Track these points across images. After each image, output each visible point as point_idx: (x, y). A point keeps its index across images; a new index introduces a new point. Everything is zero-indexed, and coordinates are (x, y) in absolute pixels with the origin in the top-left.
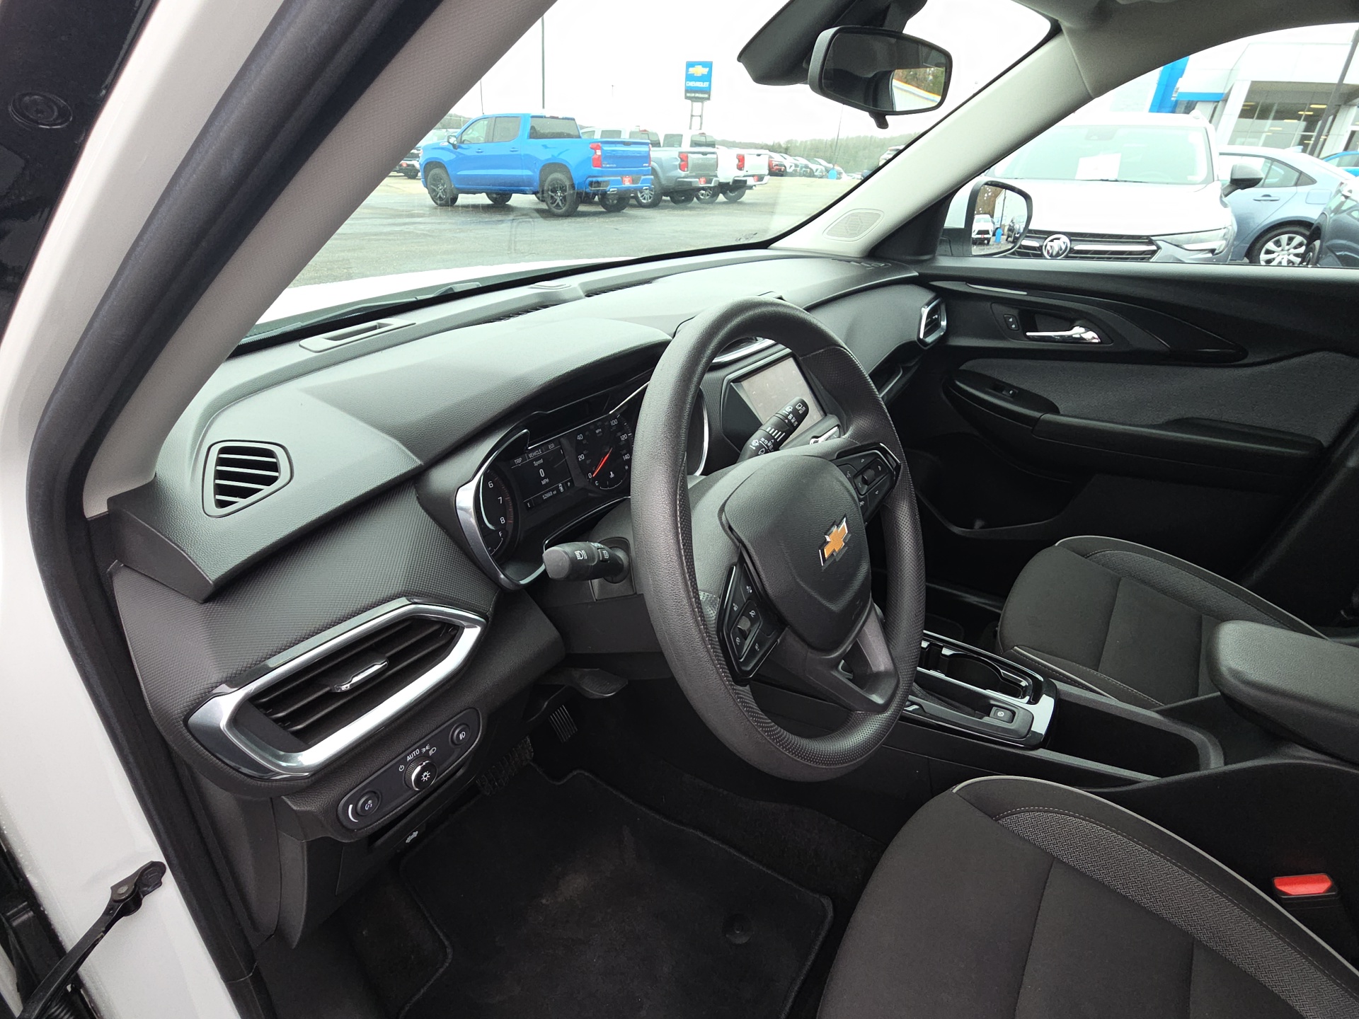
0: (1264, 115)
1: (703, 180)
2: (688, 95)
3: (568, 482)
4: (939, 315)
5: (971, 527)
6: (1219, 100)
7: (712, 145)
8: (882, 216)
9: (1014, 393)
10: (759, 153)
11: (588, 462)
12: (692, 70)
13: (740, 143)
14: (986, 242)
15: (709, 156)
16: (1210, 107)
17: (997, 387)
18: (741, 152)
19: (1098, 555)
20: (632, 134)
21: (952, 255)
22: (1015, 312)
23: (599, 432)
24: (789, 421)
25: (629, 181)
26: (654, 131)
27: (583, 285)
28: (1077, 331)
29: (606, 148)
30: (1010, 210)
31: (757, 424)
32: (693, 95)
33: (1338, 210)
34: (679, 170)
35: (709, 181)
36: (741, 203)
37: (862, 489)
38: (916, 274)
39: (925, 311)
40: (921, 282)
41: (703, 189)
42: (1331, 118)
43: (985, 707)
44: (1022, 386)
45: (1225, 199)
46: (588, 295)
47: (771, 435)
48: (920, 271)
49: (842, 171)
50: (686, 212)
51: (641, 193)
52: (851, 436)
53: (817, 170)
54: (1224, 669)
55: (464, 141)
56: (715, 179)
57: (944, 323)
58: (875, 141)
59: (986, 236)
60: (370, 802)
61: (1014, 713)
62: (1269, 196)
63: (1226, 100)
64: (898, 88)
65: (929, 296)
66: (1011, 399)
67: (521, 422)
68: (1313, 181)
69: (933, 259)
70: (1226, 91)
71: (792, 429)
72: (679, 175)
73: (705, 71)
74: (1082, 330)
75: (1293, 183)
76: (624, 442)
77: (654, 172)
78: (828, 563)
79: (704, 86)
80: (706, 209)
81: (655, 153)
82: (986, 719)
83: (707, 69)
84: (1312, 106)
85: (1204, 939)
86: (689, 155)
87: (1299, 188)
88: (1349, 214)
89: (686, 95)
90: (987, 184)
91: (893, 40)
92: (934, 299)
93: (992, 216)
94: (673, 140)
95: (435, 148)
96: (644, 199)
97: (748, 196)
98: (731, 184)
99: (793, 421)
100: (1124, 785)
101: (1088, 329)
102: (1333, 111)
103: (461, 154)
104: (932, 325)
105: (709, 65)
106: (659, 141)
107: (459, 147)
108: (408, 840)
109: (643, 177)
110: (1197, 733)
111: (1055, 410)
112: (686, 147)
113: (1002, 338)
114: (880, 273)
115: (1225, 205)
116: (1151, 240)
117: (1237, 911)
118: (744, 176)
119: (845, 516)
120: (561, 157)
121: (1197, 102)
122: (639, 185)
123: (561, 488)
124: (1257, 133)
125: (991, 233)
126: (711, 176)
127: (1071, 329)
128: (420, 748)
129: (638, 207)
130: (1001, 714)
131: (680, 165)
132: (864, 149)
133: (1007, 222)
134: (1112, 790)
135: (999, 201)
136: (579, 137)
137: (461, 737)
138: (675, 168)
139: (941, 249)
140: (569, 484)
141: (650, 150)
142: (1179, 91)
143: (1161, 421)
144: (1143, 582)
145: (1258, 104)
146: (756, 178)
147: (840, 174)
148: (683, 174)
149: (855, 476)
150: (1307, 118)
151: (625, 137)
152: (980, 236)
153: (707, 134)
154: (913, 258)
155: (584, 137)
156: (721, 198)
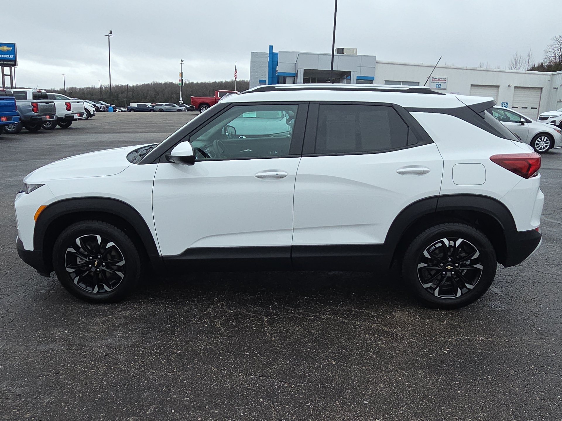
1: (48, 117)
10: (79, 101)
15: (50, 104)
16: (292, 79)
18: (69, 101)
25: (5, 119)
34: (33, 112)
35: (51, 117)
36: (70, 128)
41: (49, 121)
53: (101, 107)
56: (55, 116)
63: (297, 76)
72: (32, 115)
77: (18, 114)
79: (11, 57)
81: (18, 103)
83: (12, 48)
96: (10, 128)
97: (74, 125)
98: (64, 118)
105: (13, 46)
109: (14, 117)
118: (72, 114)
122: (12, 121)
126: (53, 114)
129: (6, 133)
131: (33, 109)
138: (30, 111)
141: (15, 101)
142: (278, 72)
146: (78, 115)
148: (35, 114)
153: (40, 91)
156: (58, 126)
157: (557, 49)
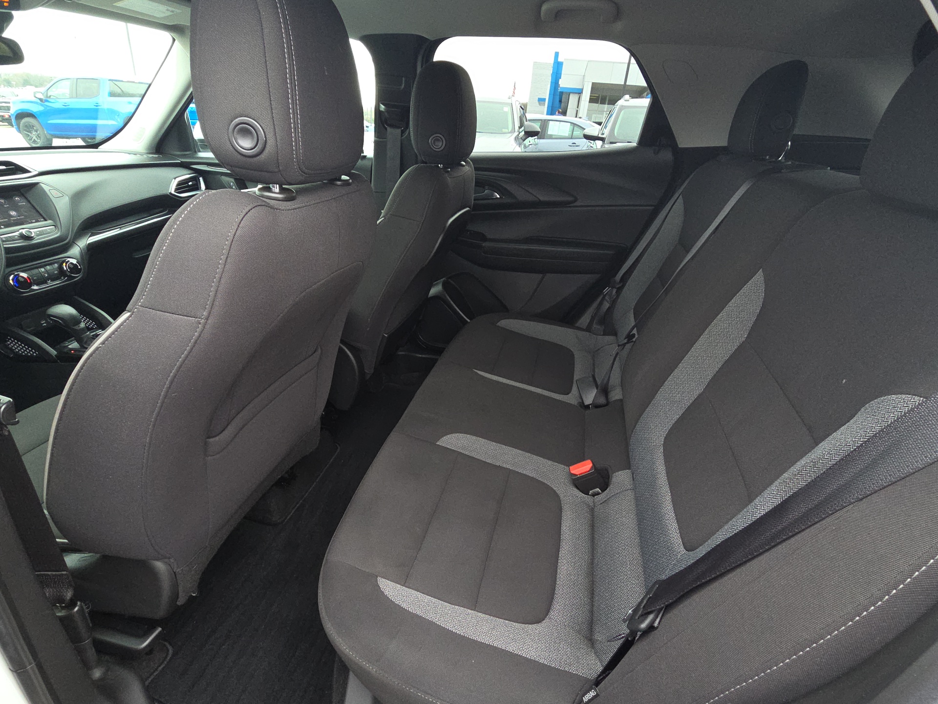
0: (603, 102)
4: (198, 183)
6: (579, 92)
38: (179, 161)
39: (176, 180)
40: (185, 166)
48: (182, 160)
55: (50, 97)
62: (575, 144)
69: (193, 154)
95: (23, 102)
103: (49, 106)
104: (190, 188)
107: (46, 101)
121: (571, 93)
142: (561, 86)
145: (598, 97)
154: (180, 153)
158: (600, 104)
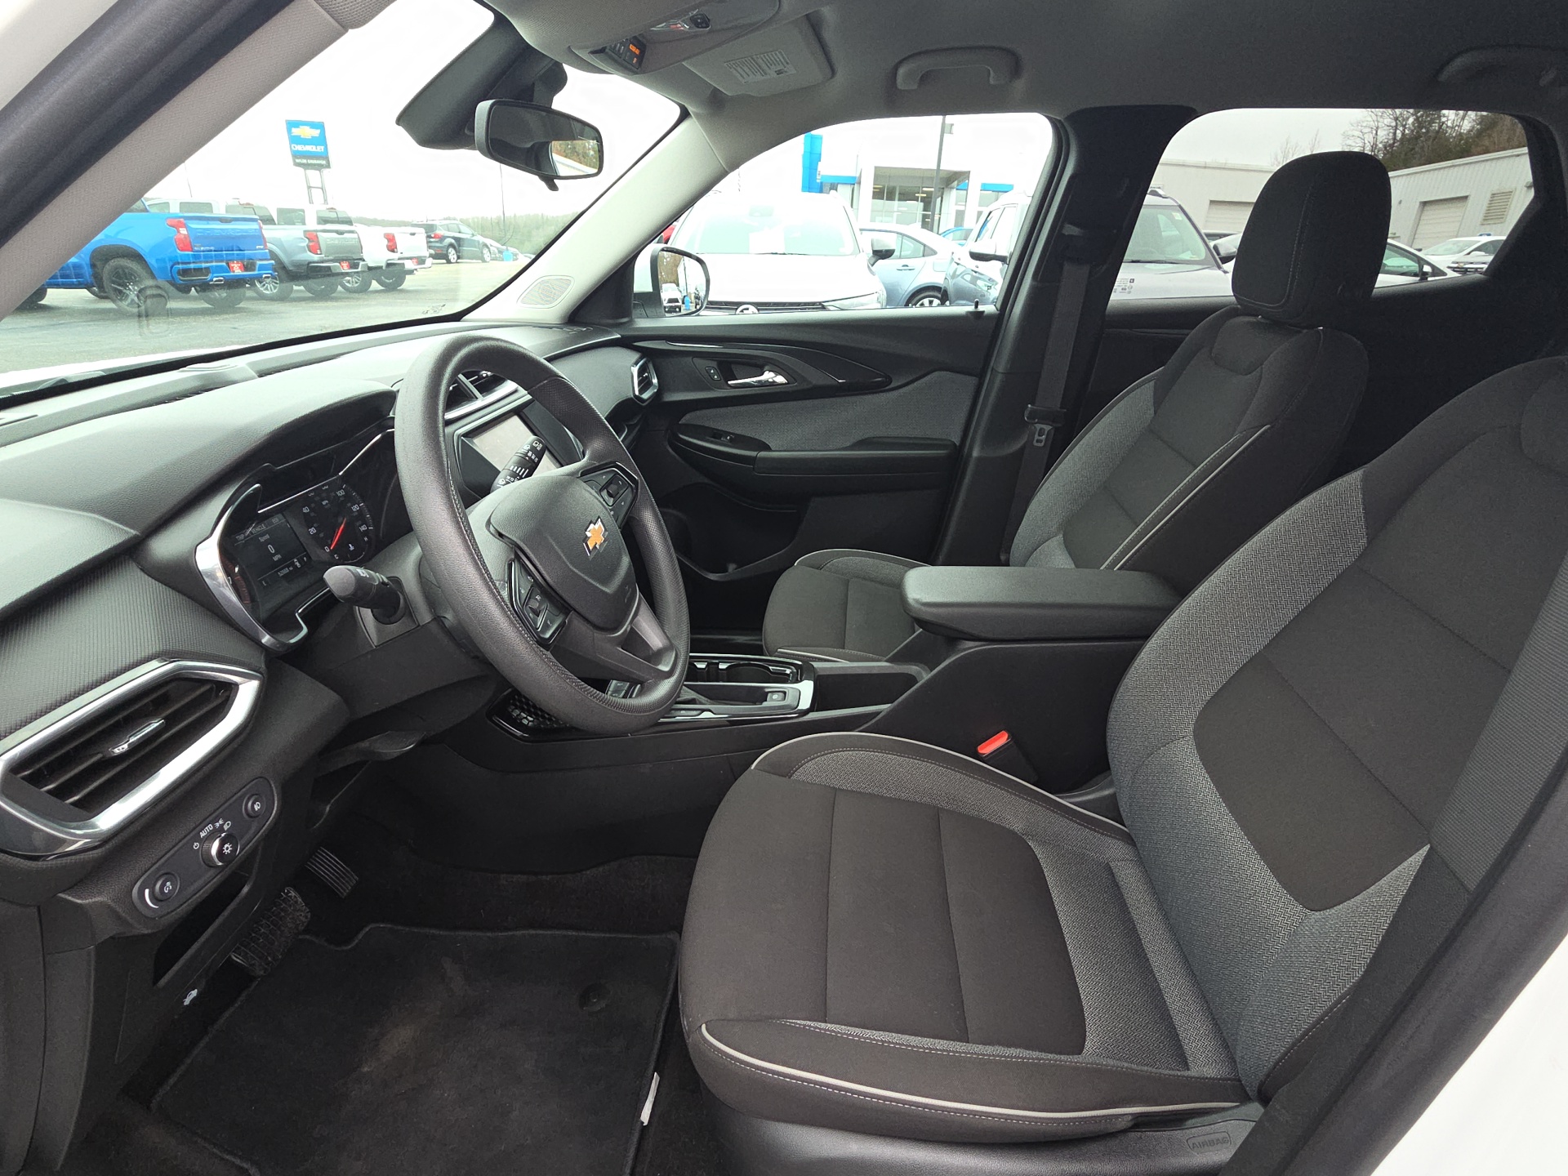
0: (891, 198)
1: (345, 264)
2: (298, 161)
3: (304, 556)
4: (649, 373)
5: (725, 570)
6: (854, 182)
7: (349, 222)
8: (572, 283)
9: (731, 438)
10: (413, 232)
11: (322, 535)
12: (296, 132)
13: (383, 220)
14: (677, 310)
15: (346, 235)
16: (849, 189)
17: (716, 435)
18: (389, 230)
19: (828, 565)
20: (229, 209)
21: (648, 317)
22: (714, 364)
23: (327, 504)
24: (530, 458)
25: (240, 268)
26: (261, 205)
27: (252, 365)
28: (768, 376)
29: (194, 225)
30: (691, 276)
31: (498, 472)
32: (304, 161)
33: (954, 276)
34: (309, 253)
35: (355, 266)
36: (402, 291)
37: (609, 501)
38: (619, 336)
39: (635, 370)
40: (626, 343)
41: (348, 274)
42: (939, 200)
43: (762, 696)
44: (737, 432)
45: (873, 268)
46: (260, 376)
47: (515, 472)
48: (623, 334)
49: (517, 251)
50: (329, 304)
51: (261, 283)
52: (590, 459)
54: (911, 601)
56: (361, 263)
57: (655, 381)
58: (547, 219)
59: (677, 304)
60: (168, 884)
61: (785, 693)
62: (907, 266)
63: (859, 183)
64: (560, 163)
65: (635, 356)
66: (729, 444)
67: (249, 478)
68: (935, 253)
69: (631, 321)
70: (858, 175)
71: (534, 465)
72: (310, 259)
73: (316, 133)
74: (772, 374)
75: (921, 254)
76: (356, 513)
77: (273, 255)
78: (594, 553)
79: (318, 150)
80: (358, 299)
81: (269, 232)
82: (765, 704)
83: (318, 131)
84: (925, 189)
85: (944, 804)
86: (319, 234)
87: (925, 258)
88: (962, 278)
89: (294, 161)
90: (663, 250)
91: (544, 114)
92: (641, 358)
93: (678, 285)
94: (290, 217)
96: (267, 289)
97: (409, 282)
98: (384, 268)
99: (533, 457)
100: (875, 717)
101: (777, 373)
102: (940, 193)
104: (645, 384)
105: (320, 126)
106: (271, 216)
108: (187, 1002)
109: (259, 263)
110: (914, 667)
111: (767, 448)
112: (312, 224)
113: (709, 389)
114: (584, 336)
115: (873, 273)
116: (823, 306)
117: (958, 775)
118: (399, 259)
119: (599, 517)
120: (119, 237)
121: (838, 183)
122: (256, 272)
123: (298, 564)
124: (890, 213)
125: (680, 301)
126: (357, 259)
127: (762, 374)
128: (213, 822)
129: (258, 300)
130: (775, 696)
131: (307, 246)
132: (538, 228)
133: (692, 290)
134: (866, 725)
135: (680, 270)
136: (146, 210)
137: (257, 808)
138: (302, 250)
139: (636, 312)
140: (305, 559)
141: (261, 228)
142: (821, 173)
143: (848, 444)
144: (864, 579)
145: (884, 187)
146: (415, 261)
147: (516, 255)
148: (316, 257)
149: (601, 490)
150: (923, 200)
151: (219, 211)
152: (671, 304)
153: (338, 209)
154: (611, 321)
155: (153, 210)
156: (375, 285)
157: (1370, 130)
158: (887, 200)
